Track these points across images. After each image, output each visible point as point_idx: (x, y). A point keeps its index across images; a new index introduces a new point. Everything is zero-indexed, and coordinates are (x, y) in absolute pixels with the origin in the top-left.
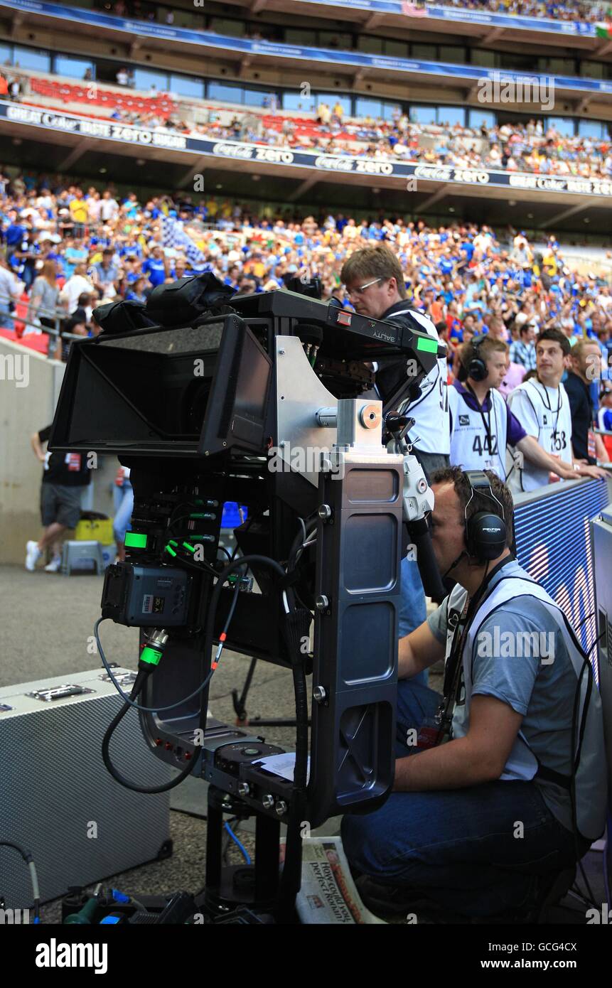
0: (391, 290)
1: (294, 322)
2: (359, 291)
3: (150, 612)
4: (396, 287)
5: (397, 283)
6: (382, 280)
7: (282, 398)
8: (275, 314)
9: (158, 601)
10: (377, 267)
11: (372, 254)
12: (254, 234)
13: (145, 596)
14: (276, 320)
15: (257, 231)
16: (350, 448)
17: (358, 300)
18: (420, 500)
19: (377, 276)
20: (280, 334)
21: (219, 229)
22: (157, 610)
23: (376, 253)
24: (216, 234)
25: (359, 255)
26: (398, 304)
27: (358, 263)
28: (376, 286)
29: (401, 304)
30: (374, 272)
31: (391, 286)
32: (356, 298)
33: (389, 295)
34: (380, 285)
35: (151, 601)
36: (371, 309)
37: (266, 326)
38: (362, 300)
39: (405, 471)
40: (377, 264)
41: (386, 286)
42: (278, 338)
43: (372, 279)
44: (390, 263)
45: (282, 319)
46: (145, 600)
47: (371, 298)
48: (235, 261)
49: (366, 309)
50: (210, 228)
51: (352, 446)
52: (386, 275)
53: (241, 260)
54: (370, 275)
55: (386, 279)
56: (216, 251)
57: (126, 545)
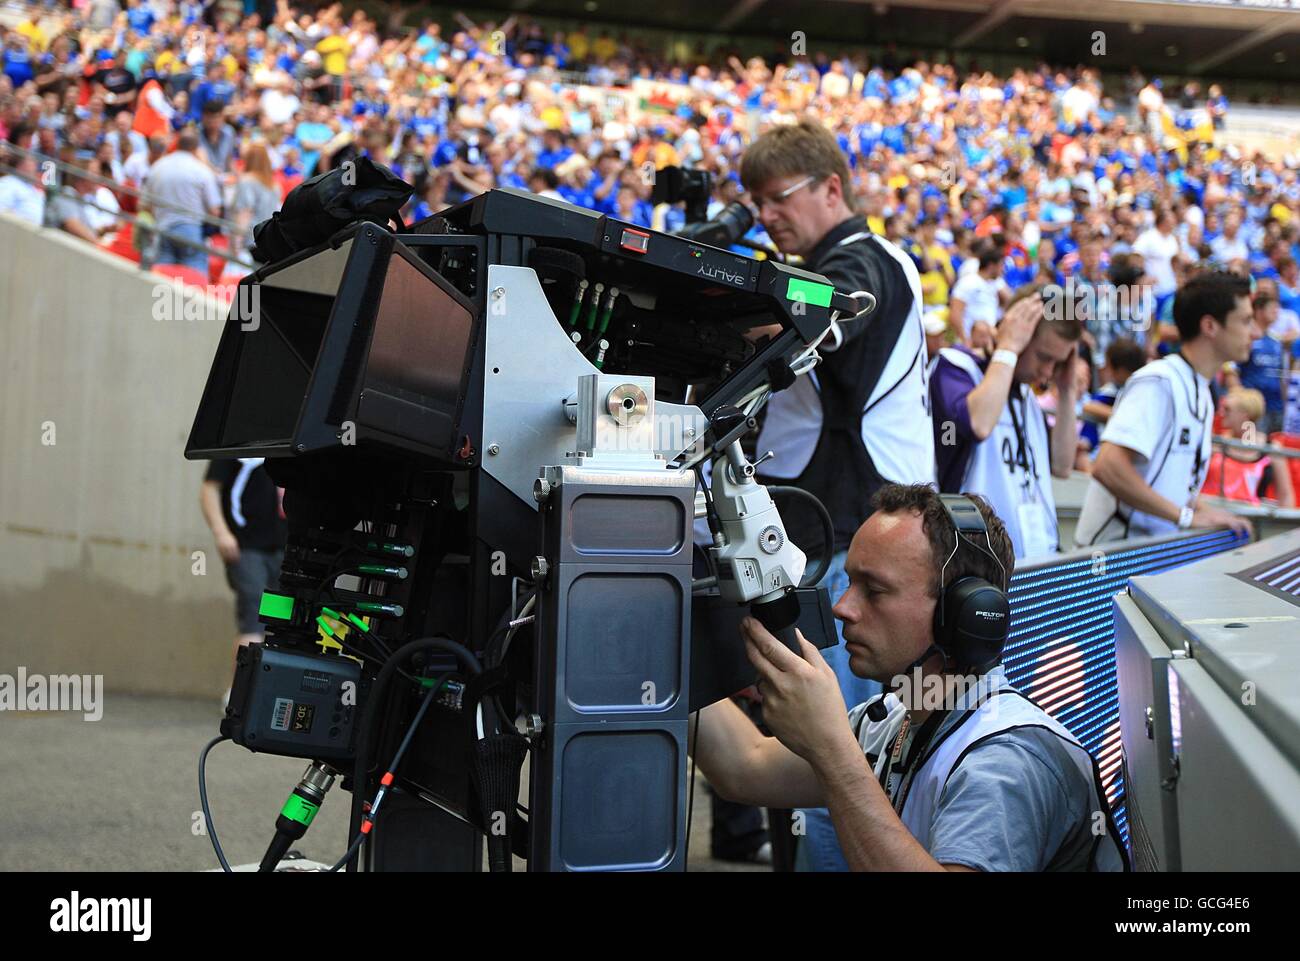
0: (833, 196)
1: (528, 244)
2: (779, 199)
3: (285, 728)
4: (839, 190)
5: (842, 183)
6: (817, 179)
7: (496, 370)
8: (489, 229)
9: (302, 711)
10: (808, 158)
11: (797, 135)
12: (654, 92)
13: (278, 701)
14: (492, 238)
15: (662, 87)
16: (584, 459)
17: (776, 217)
18: (767, 564)
19: (808, 171)
20: (499, 263)
21: (590, 83)
22: (299, 726)
23: (803, 132)
24: (585, 93)
25: (774, 137)
26: (846, 222)
27: (773, 151)
28: (807, 190)
29: (852, 223)
30: (803, 167)
31: (832, 190)
32: (774, 212)
33: (829, 205)
34: (813, 187)
35: (289, 711)
36: (799, 231)
37: (473, 248)
38: (784, 216)
39: (739, 511)
40: (808, 151)
41: (823, 190)
42: (492, 268)
43: (799, 178)
44: (827, 148)
45: (503, 237)
46: (277, 706)
47: (798, 211)
48: (616, 141)
49: (791, 230)
50: (573, 82)
51: (590, 455)
52: (822, 170)
53: (628, 139)
54: (796, 171)
55: (822, 178)
56: (580, 123)
57: (260, 613)
